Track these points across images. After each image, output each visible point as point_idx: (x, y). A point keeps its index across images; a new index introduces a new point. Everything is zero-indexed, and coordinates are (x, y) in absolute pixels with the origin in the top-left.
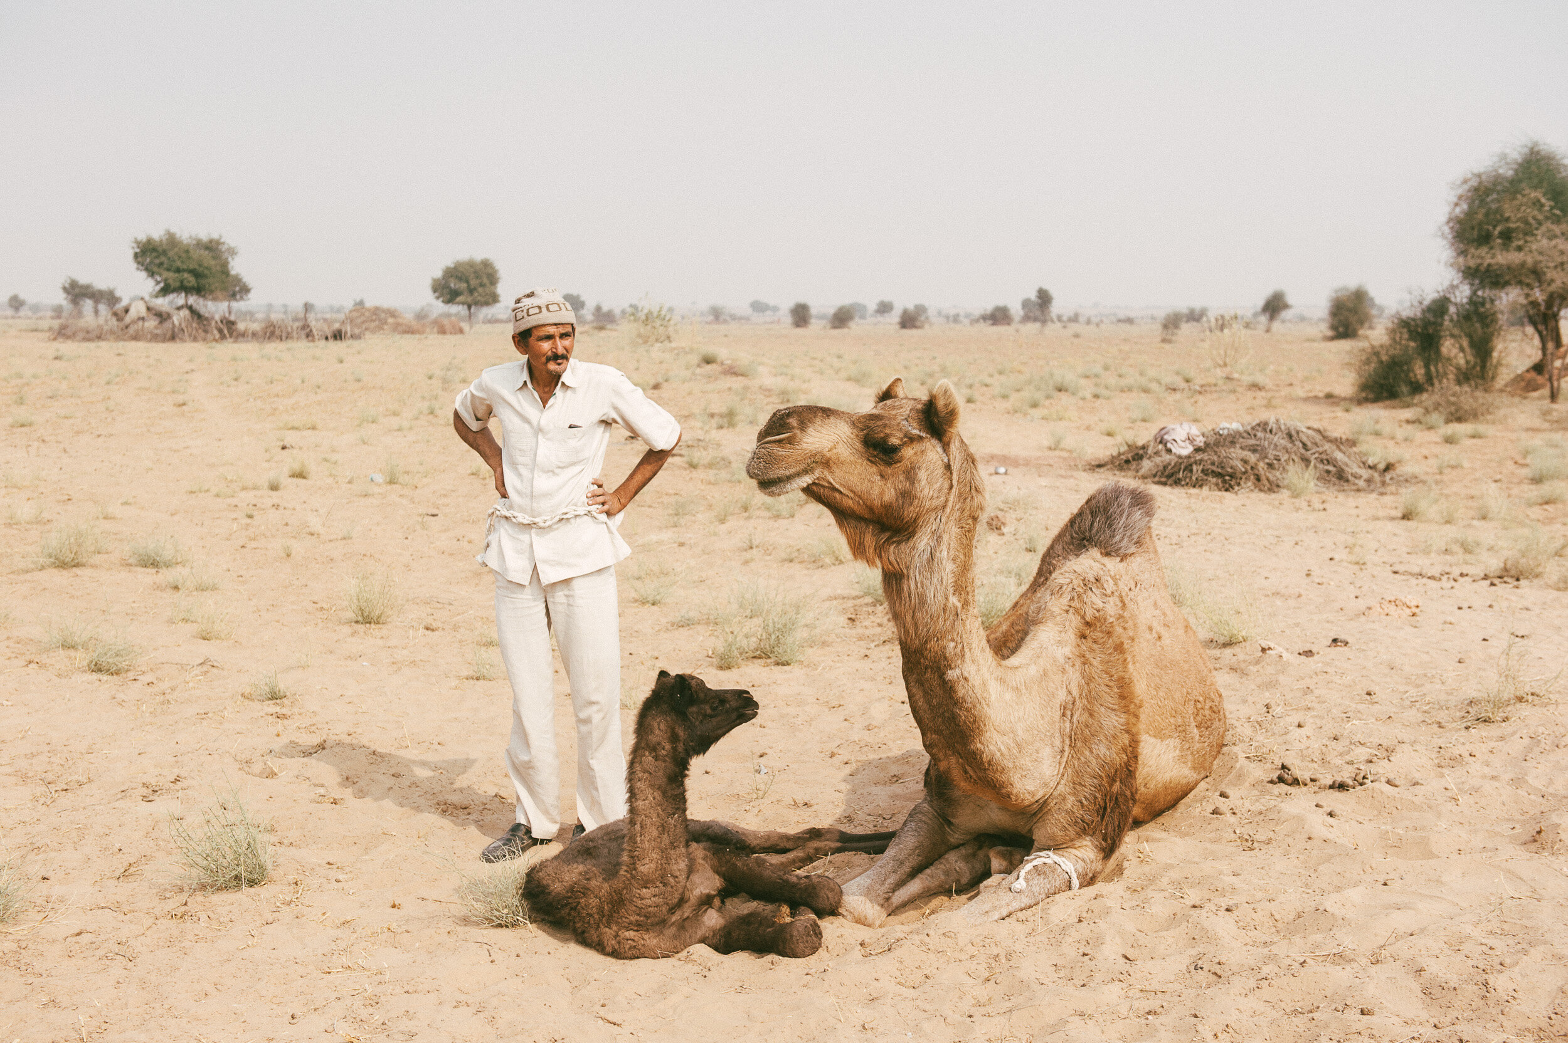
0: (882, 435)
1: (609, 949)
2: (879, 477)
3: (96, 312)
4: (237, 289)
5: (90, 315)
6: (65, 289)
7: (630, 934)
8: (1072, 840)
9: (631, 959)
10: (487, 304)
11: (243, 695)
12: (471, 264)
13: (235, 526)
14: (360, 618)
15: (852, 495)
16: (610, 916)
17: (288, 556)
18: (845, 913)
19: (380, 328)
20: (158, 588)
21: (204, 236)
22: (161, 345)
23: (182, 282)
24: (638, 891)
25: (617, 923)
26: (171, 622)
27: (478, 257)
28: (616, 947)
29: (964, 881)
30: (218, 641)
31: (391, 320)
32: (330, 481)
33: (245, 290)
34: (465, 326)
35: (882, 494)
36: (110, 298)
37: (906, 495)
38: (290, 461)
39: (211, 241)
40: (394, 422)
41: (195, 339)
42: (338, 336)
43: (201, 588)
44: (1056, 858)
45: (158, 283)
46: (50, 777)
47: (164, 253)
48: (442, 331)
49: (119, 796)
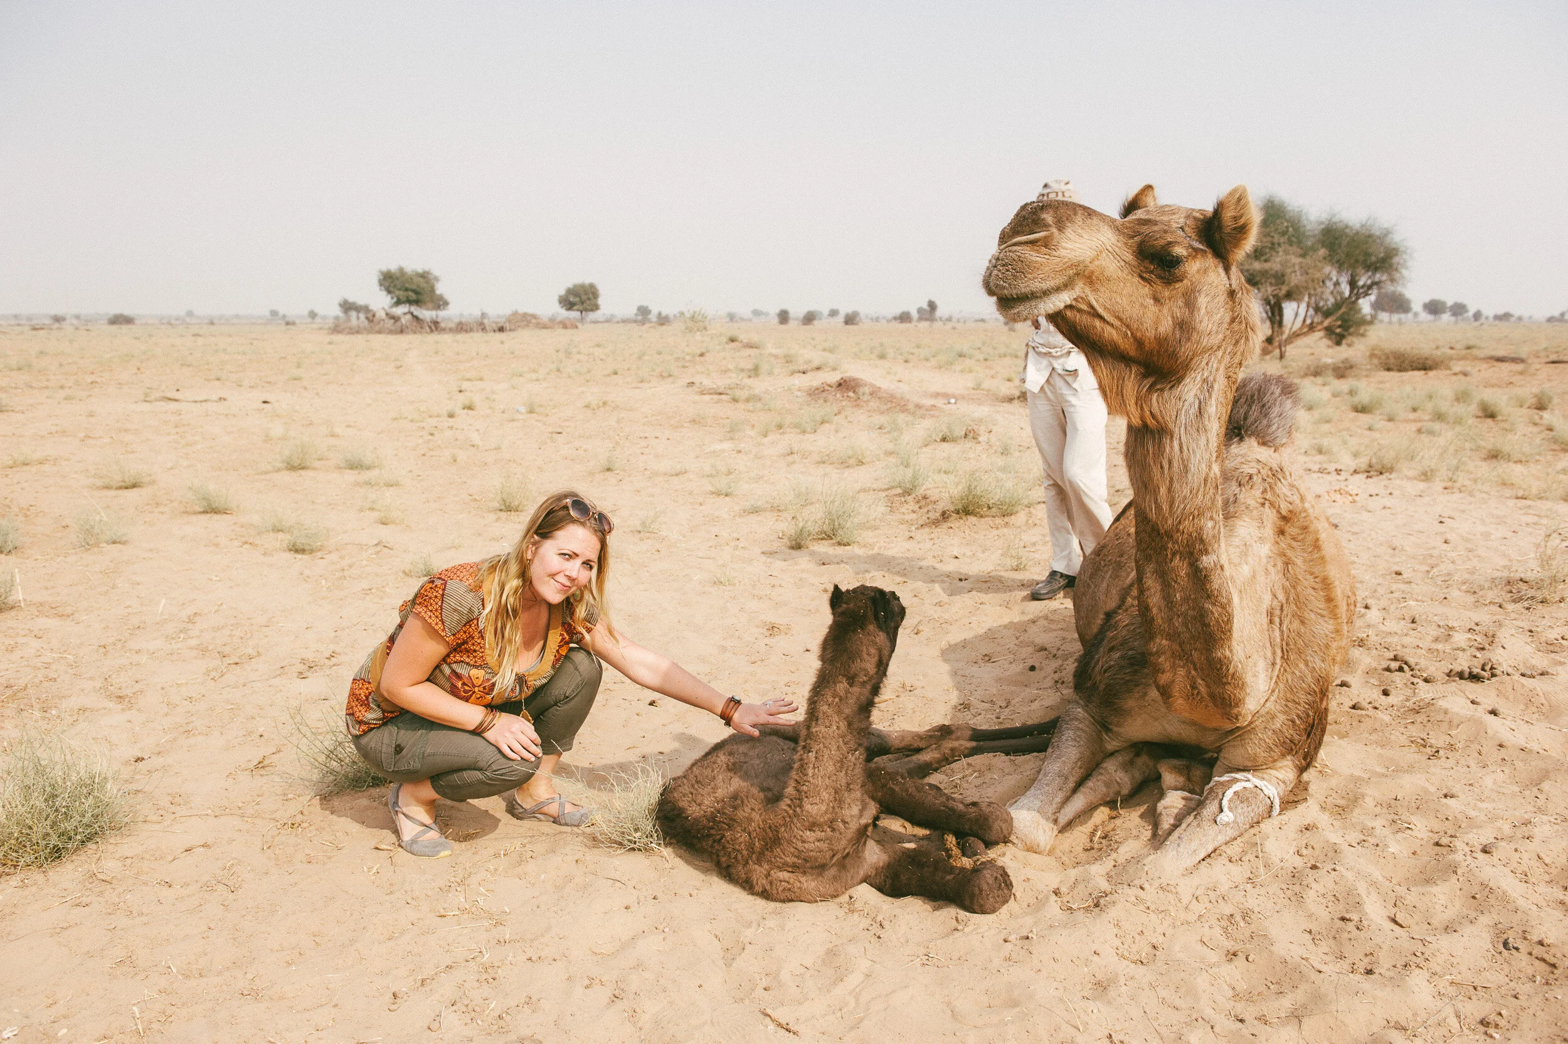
0: (1162, 242)
1: (758, 889)
2: (1152, 302)
3: (358, 318)
4: (440, 303)
5: (355, 319)
6: (340, 305)
7: (783, 875)
8: (1275, 761)
9: (783, 901)
10: (592, 310)
11: (404, 572)
12: (582, 286)
13: (420, 441)
14: (503, 508)
15: (1117, 323)
16: (762, 853)
17: (455, 461)
18: (1015, 841)
19: (527, 325)
20: (357, 484)
21: (420, 271)
22: (395, 336)
23: (407, 297)
24: (801, 833)
25: (769, 862)
26: (361, 510)
27: (587, 281)
28: (768, 887)
29: (1125, 791)
30: (394, 526)
31: (534, 321)
32: (489, 411)
33: (446, 303)
34: (580, 325)
35: (1157, 322)
36: (366, 309)
37: (1184, 327)
38: (462, 399)
39: (425, 272)
40: (534, 376)
41: (415, 333)
42: (501, 329)
43: (390, 485)
44: (1258, 782)
45: (392, 298)
46: (227, 650)
47: (397, 279)
48: (565, 327)
49: (278, 672)
